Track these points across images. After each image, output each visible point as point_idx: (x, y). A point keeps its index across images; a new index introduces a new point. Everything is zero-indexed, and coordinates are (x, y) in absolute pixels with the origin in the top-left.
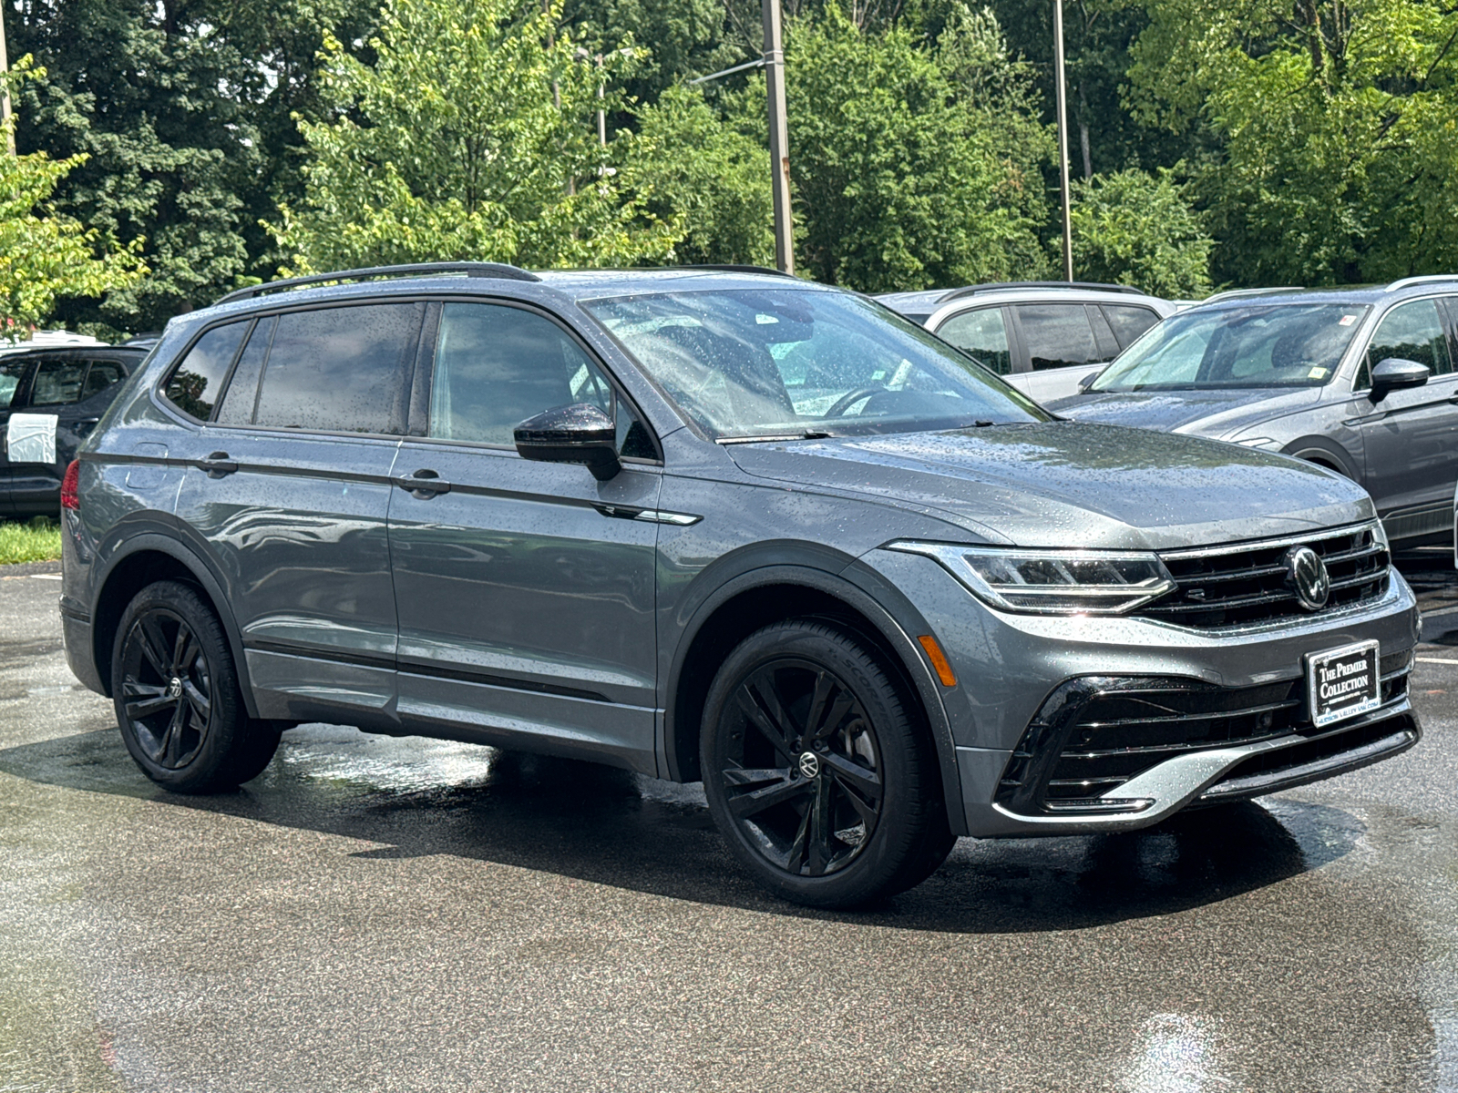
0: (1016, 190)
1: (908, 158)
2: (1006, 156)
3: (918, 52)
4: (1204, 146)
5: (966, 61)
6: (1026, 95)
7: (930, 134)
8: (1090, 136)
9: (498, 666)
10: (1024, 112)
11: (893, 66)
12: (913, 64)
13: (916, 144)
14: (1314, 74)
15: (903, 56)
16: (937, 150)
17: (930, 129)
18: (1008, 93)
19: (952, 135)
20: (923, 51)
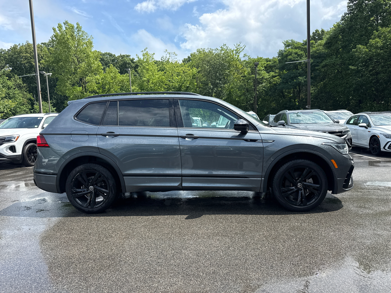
0: (25, 103)
1: (8, 97)
2: (23, 98)
3: (8, 81)
4: (54, 99)
5: (16, 83)
6: (26, 89)
7: (12, 93)
8: (35, 96)
9: (216, 174)
10: (26, 91)
11: (4, 82)
12: (8, 82)
13: (9, 94)
14: (83, 90)
15: (6, 81)
16: (13, 96)
17: (11, 92)
18: (23, 89)
19: (16, 94)
20: (9, 80)
